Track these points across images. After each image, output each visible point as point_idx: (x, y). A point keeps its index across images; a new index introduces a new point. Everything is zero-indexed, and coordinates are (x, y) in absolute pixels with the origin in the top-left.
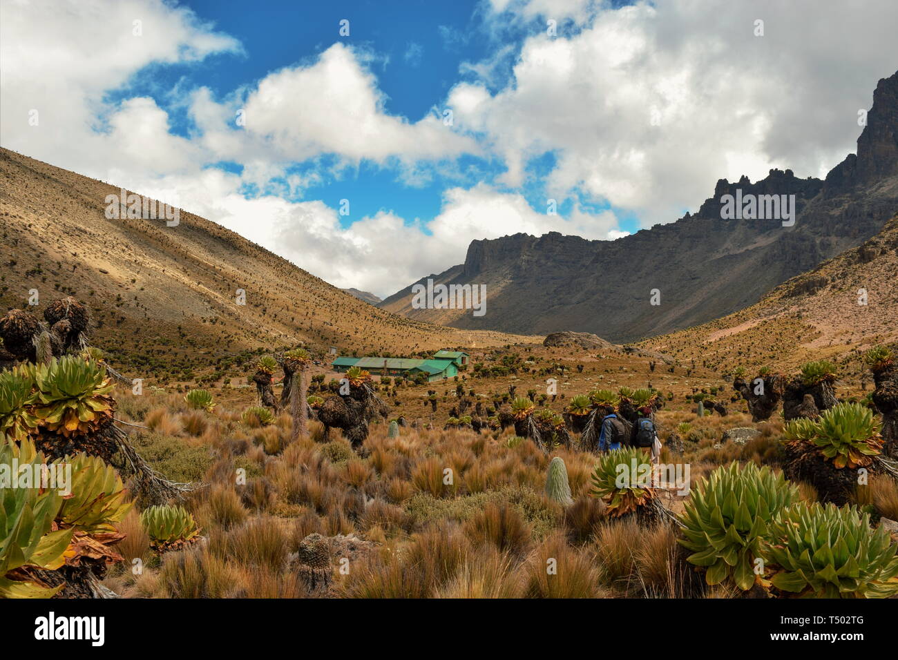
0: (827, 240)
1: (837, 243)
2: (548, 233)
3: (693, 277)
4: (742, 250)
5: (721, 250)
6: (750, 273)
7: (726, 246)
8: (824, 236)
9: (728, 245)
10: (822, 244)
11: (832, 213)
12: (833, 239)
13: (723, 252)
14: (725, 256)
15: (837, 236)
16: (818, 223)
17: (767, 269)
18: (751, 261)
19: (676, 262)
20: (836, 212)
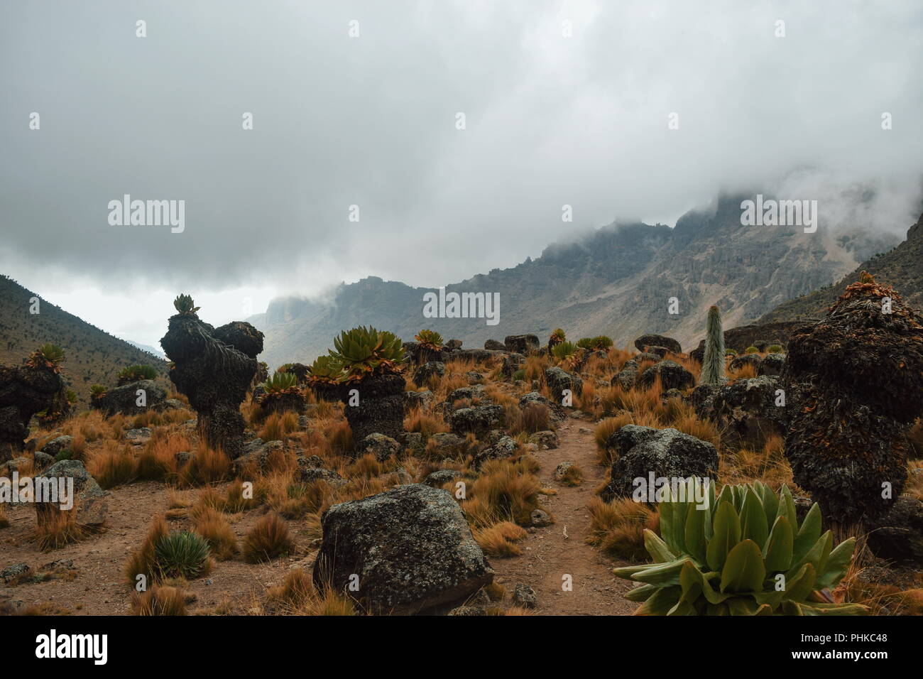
0: (696, 287)
1: (706, 290)
2: (366, 278)
3: (542, 328)
4: (594, 299)
5: (568, 299)
6: (609, 322)
7: (572, 295)
8: (693, 283)
9: (575, 293)
10: (691, 290)
11: (696, 258)
12: (702, 286)
13: (571, 301)
14: (575, 305)
15: (705, 283)
16: (682, 269)
17: (629, 319)
18: (608, 310)
19: (520, 311)
20: (700, 257)
